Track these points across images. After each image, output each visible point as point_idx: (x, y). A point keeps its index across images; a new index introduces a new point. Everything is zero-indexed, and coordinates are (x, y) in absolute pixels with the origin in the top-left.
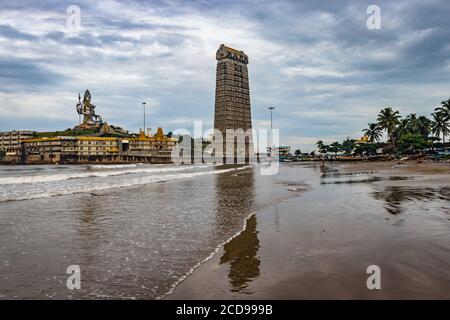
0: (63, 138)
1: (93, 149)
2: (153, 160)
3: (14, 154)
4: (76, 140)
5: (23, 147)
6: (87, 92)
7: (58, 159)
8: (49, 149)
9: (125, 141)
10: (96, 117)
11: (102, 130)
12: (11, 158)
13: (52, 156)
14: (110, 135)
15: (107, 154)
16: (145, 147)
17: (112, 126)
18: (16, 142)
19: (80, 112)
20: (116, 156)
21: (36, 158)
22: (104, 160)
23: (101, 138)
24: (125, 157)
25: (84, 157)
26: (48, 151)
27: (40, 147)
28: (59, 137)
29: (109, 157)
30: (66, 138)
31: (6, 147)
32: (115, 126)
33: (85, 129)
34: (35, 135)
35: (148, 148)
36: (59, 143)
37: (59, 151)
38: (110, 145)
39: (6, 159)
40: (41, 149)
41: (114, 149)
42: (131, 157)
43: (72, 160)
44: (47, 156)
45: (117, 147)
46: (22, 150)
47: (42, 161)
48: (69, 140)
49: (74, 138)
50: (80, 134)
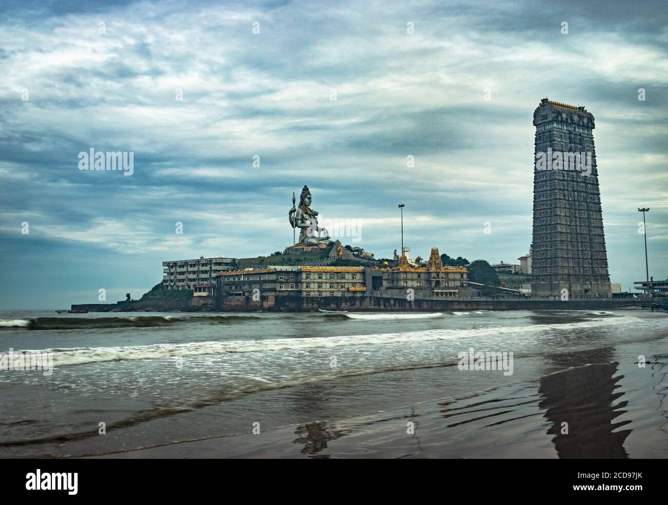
0: (279, 268)
1: (326, 287)
2: (425, 306)
3: (205, 294)
4: (299, 273)
5: (219, 283)
7: (270, 303)
9: (376, 273)
11: (333, 254)
12: (202, 302)
13: (264, 299)
14: (346, 263)
15: (347, 295)
16: (410, 284)
17: (348, 247)
18: (206, 276)
20: (362, 299)
21: (238, 301)
22: (343, 305)
23: (334, 268)
24: (378, 300)
25: (313, 299)
27: (244, 283)
29: (353, 299)
30: (284, 268)
31: (192, 284)
32: (353, 246)
33: (304, 253)
34: (235, 264)
35: (415, 284)
36: (273, 277)
38: (351, 280)
39: (194, 303)
40: (246, 287)
41: (359, 288)
42: (388, 300)
43: (292, 305)
45: (364, 284)
46: (218, 288)
47: (248, 307)
48: (287, 272)
49: (295, 268)
50: (298, 262)
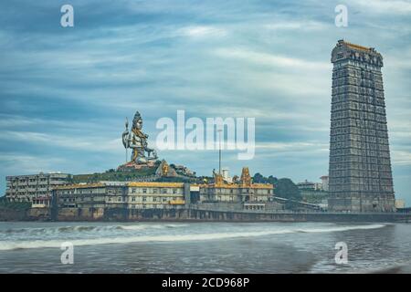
0: (108, 183)
1: (150, 200)
2: (235, 218)
3: (42, 206)
4: (126, 188)
5: (55, 196)
6: (138, 115)
7: (100, 214)
8: (89, 199)
9: (195, 188)
10: (149, 151)
11: (159, 171)
12: (39, 213)
13: (94, 210)
14: (170, 179)
15: (168, 207)
16: (223, 198)
17: (172, 166)
18: (44, 189)
19: (126, 145)
20: (181, 211)
21: (71, 212)
22: (164, 217)
23: (157, 184)
24: (195, 213)
25: (137, 211)
26: (87, 203)
27: (77, 196)
28: (102, 183)
29: (172, 211)
30: (113, 183)
31: (31, 197)
32: (177, 165)
33: (134, 170)
34: (70, 179)
35: (228, 198)
36: (103, 191)
37: (104, 203)
38: (172, 195)
39: (32, 213)
40: (79, 200)
41: (179, 201)
42: (204, 212)
43: (120, 216)
44: (86, 209)
45: (184, 198)
46: (54, 200)
47: (79, 218)
48: (115, 187)
49: (123, 184)
50: (128, 178)
